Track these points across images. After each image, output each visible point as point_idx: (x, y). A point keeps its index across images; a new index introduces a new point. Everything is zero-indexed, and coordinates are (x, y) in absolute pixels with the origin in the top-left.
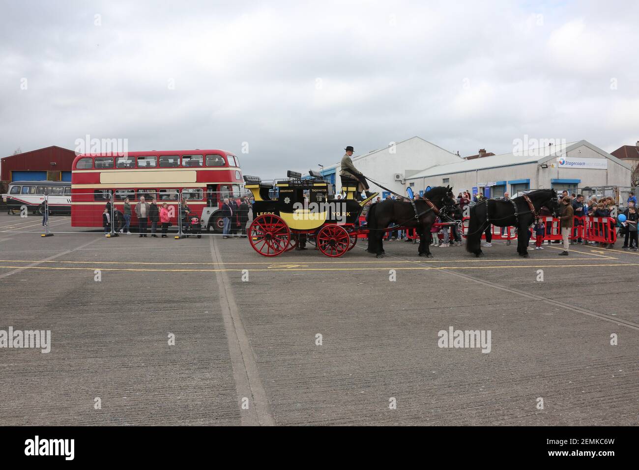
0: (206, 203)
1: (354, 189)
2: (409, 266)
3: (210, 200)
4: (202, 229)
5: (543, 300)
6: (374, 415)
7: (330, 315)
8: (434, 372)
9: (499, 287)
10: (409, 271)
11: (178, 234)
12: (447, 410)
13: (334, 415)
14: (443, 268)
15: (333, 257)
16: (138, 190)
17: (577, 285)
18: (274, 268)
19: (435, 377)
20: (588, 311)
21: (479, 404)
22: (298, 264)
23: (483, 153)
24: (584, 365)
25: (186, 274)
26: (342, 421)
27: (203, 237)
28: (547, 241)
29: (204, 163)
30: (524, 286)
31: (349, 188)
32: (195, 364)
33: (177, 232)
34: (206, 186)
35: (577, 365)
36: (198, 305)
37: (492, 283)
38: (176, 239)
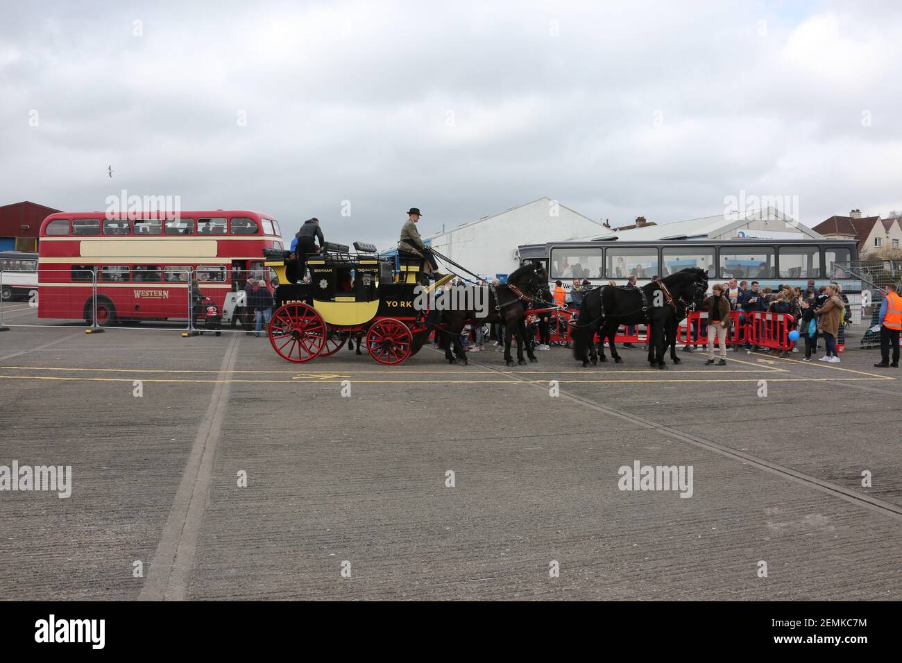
0: (230, 286)
1: (417, 269)
2: (492, 378)
3: (237, 283)
4: (222, 324)
5: (656, 427)
6: (331, 587)
7: (344, 445)
8: (448, 528)
9: (603, 409)
10: (489, 386)
11: (188, 329)
12: (438, 583)
13: (275, 587)
14: (538, 382)
15: (390, 364)
16: (135, 266)
17: (713, 408)
18: (301, 379)
19: (444, 535)
20: (712, 444)
21: (490, 574)
22: (338, 374)
23: (642, 222)
24: (667, 521)
25: (172, 385)
26: (282, 595)
27: (223, 335)
28: (701, 345)
29: (229, 228)
30: (639, 407)
31: (409, 267)
32: (118, 512)
33: (185, 326)
34: (231, 262)
35: (657, 520)
36: (166, 429)
37: (597, 404)
38: (184, 336)
